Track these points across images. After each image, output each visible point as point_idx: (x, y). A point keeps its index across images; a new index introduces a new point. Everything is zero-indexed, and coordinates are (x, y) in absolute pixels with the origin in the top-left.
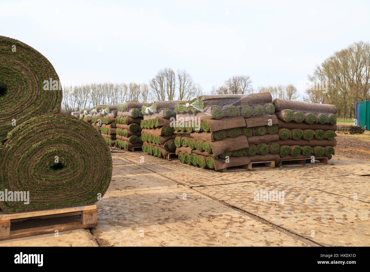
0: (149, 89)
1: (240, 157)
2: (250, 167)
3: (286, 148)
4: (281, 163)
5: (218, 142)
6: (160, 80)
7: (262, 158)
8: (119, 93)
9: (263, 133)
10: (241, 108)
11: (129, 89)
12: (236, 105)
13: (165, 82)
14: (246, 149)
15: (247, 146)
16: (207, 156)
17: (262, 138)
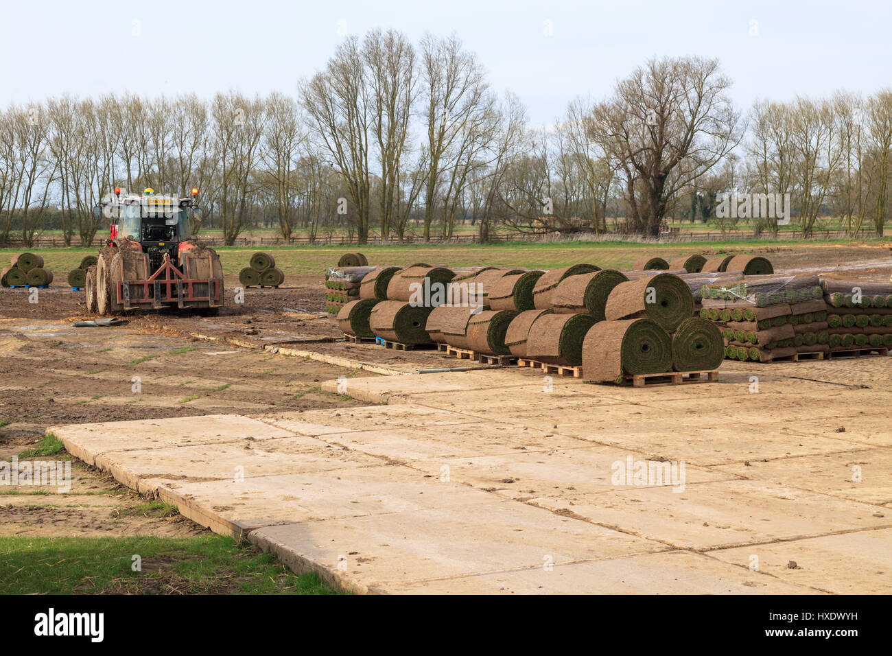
0: (298, 118)
1: (786, 347)
2: (796, 358)
3: (836, 337)
4: (830, 354)
5: (763, 332)
6: (347, 80)
7: (809, 348)
8: (168, 138)
9: (810, 321)
10: (785, 294)
11: (211, 120)
12: (780, 290)
13: (369, 89)
14: (792, 339)
15: (793, 335)
16: (749, 348)
17: (809, 326)
